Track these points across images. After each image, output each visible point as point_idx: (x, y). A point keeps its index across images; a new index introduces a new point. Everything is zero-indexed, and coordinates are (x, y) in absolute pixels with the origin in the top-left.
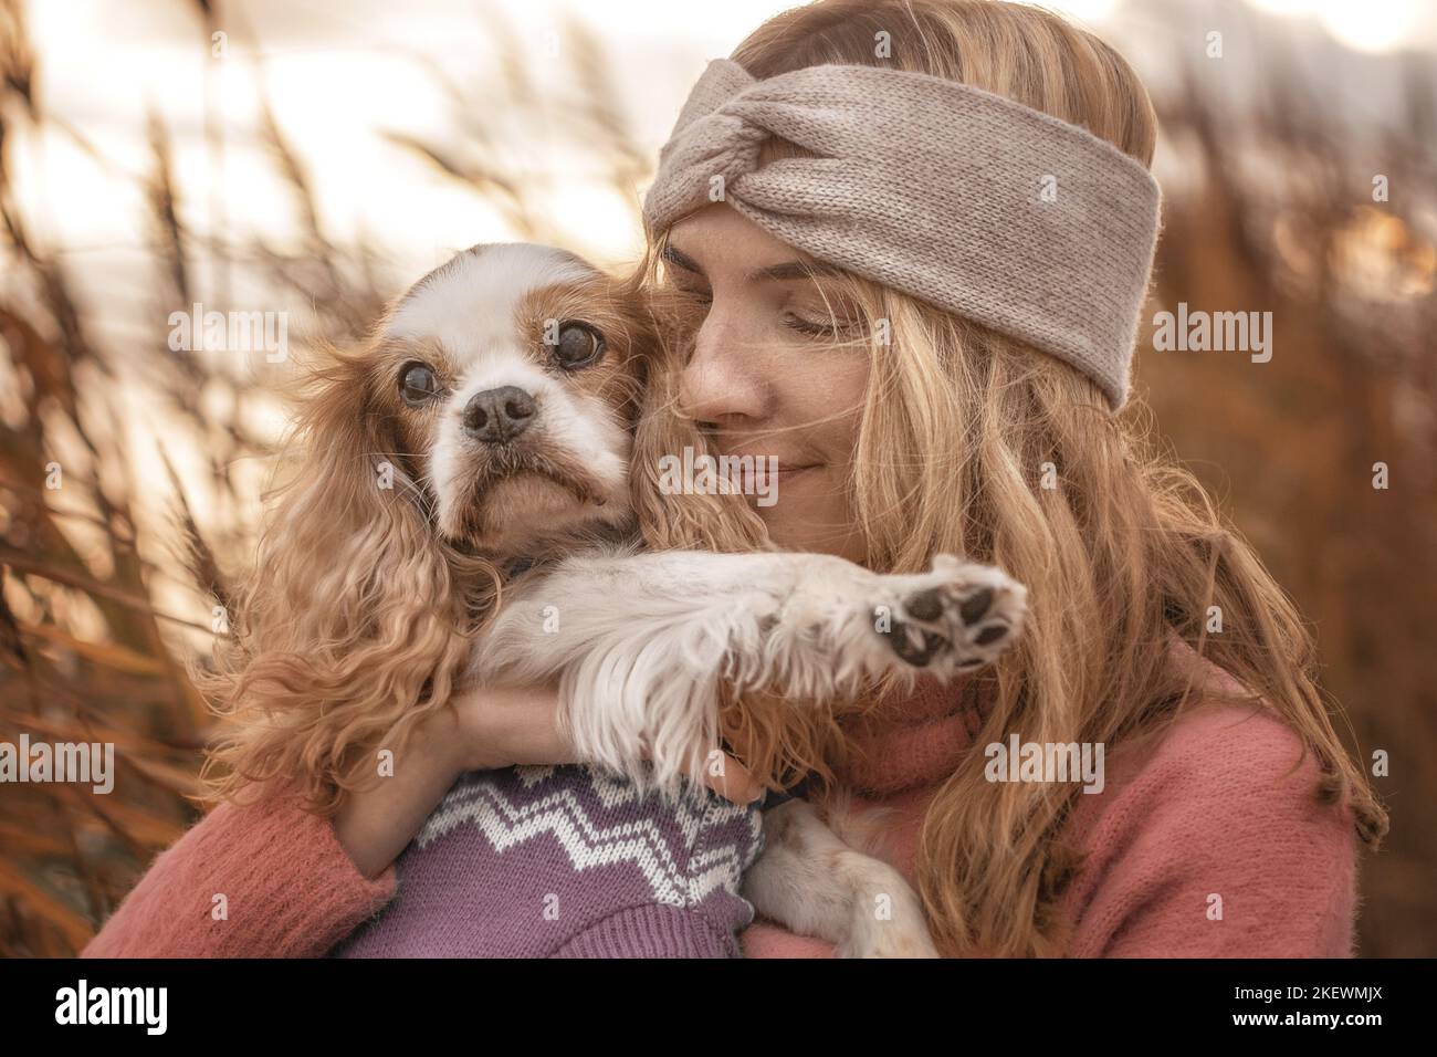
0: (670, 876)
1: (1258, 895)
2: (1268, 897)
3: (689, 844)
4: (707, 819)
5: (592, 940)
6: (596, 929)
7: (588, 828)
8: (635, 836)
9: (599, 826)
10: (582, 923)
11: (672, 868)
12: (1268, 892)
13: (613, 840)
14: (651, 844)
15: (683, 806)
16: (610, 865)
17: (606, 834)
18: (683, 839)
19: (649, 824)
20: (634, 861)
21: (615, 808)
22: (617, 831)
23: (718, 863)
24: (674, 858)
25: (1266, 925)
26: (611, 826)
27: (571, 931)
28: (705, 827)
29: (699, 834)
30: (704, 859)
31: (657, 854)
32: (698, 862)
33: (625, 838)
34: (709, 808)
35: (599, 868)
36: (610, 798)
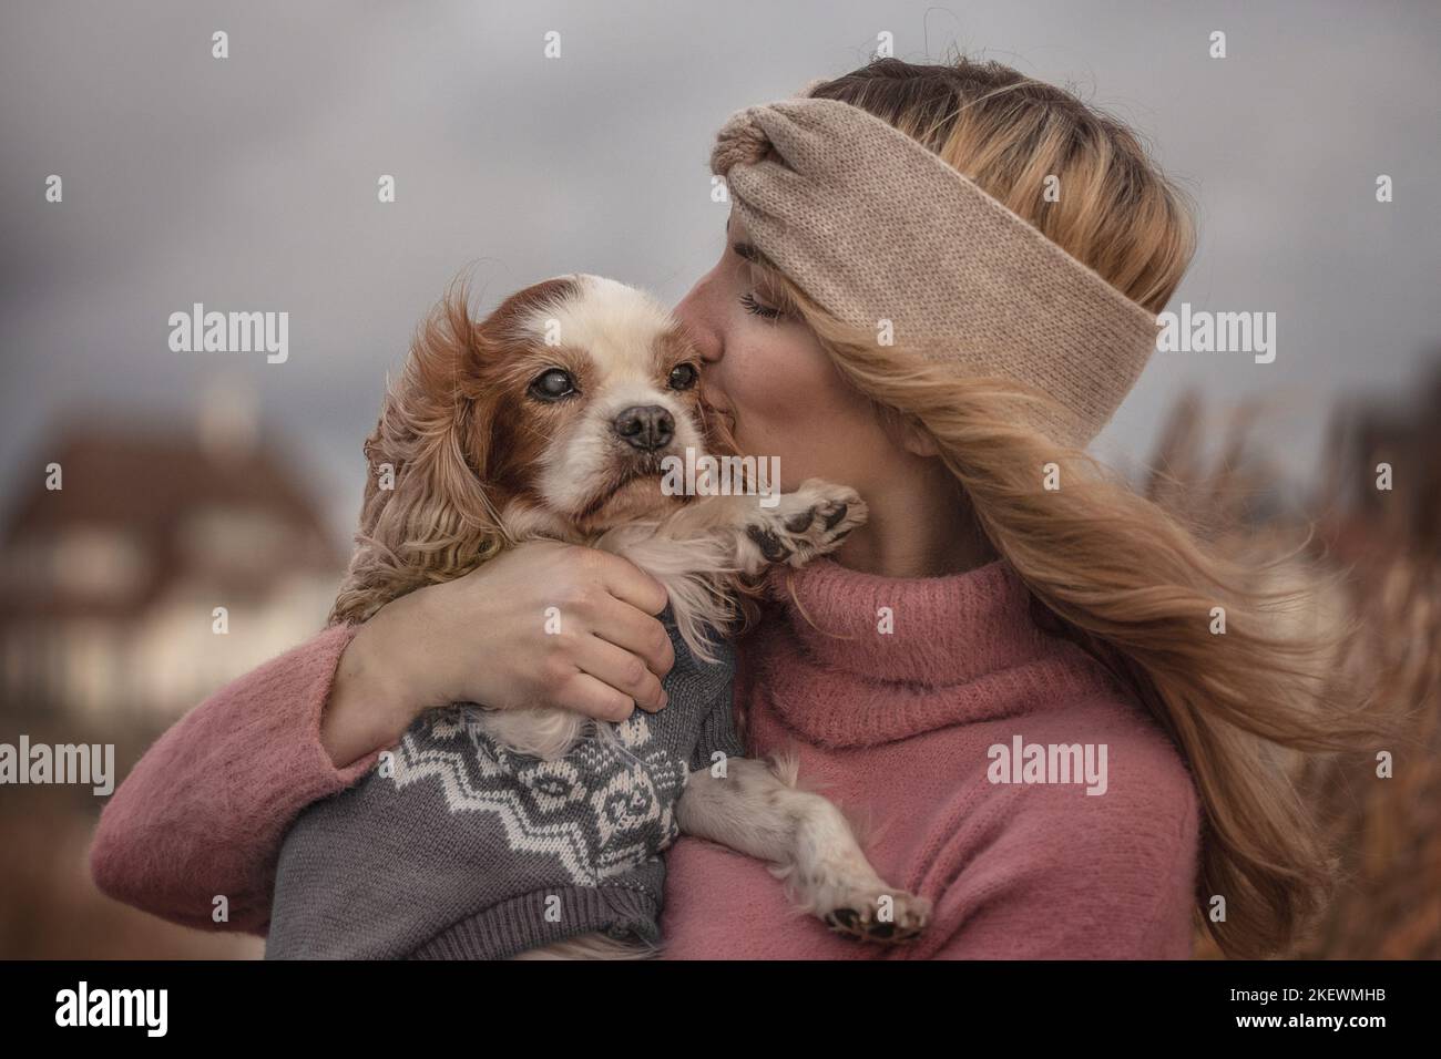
0: (583, 868)
1: (1095, 898)
2: (1104, 901)
3: (602, 845)
4: (620, 825)
5: (516, 908)
6: (521, 899)
7: (526, 822)
8: (560, 835)
9: (534, 824)
10: (509, 893)
11: (586, 862)
12: (1104, 896)
13: (543, 835)
14: (573, 842)
15: (605, 814)
16: (538, 854)
17: (538, 830)
18: (598, 841)
19: (574, 826)
20: (557, 855)
21: (548, 812)
22: (547, 830)
23: (623, 858)
24: (589, 856)
25: (1100, 925)
26: (543, 824)
27: (499, 898)
28: (618, 831)
29: (612, 837)
30: (611, 856)
31: (577, 852)
32: (606, 858)
33: (552, 835)
34: (624, 816)
35: (529, 853)
36: (546, 804)
